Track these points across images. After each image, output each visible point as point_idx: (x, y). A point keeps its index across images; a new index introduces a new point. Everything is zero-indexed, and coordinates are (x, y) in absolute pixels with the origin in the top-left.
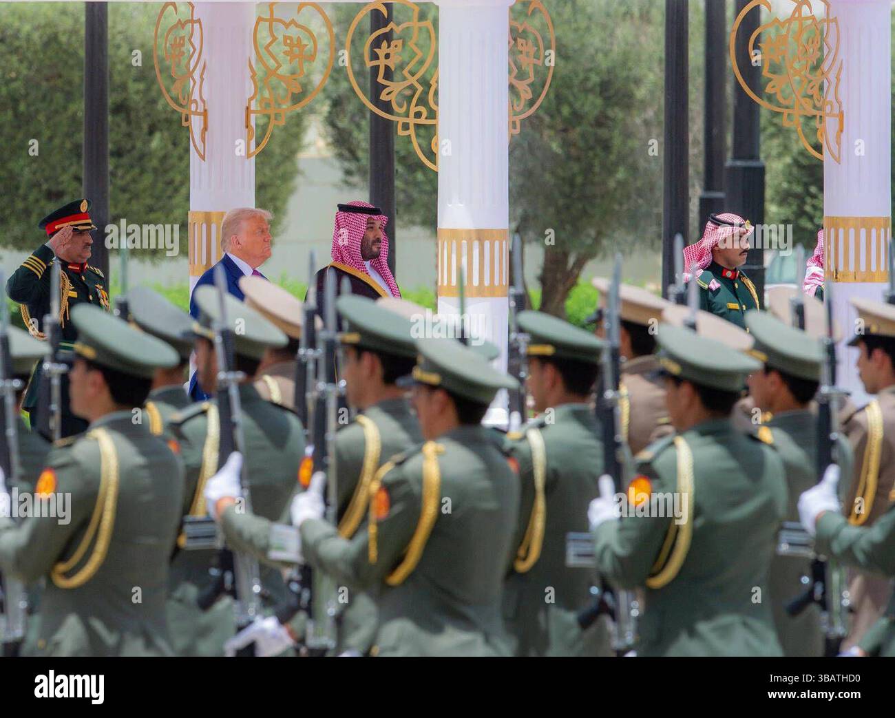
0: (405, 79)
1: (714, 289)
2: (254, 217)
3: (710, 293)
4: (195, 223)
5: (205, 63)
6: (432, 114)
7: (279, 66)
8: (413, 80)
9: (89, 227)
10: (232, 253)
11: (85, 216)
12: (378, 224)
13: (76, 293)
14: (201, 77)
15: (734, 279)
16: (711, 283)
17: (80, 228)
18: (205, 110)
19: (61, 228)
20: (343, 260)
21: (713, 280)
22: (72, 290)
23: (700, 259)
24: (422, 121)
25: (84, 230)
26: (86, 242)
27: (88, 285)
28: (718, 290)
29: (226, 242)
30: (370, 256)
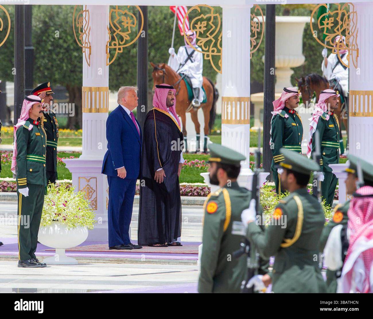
0: (207, 37)
1: (287, 118)
2: (131, 90)
3: (285, 119)
4: (85, 92)
6: (219, 51)
8: (211, 37)
9: (51, 93)
10: (122, 105)
11: (49, 89)
12: (173, 92)
13: (46, 120)
14: (89, 33)
15: (294, 113)
16: (285, 115)
17: (48, 93)
18: (90, 46)
19: (40, 94)
20: (159, 107)
21: (286, 114)
22: (45, 119)
23: (280, 106)
24: (215, 54)
25: (49, 94)
26: (50, 99)
27: (51, 117)
28: (288, 118)
29: (120, 100)
30: (170, 105)
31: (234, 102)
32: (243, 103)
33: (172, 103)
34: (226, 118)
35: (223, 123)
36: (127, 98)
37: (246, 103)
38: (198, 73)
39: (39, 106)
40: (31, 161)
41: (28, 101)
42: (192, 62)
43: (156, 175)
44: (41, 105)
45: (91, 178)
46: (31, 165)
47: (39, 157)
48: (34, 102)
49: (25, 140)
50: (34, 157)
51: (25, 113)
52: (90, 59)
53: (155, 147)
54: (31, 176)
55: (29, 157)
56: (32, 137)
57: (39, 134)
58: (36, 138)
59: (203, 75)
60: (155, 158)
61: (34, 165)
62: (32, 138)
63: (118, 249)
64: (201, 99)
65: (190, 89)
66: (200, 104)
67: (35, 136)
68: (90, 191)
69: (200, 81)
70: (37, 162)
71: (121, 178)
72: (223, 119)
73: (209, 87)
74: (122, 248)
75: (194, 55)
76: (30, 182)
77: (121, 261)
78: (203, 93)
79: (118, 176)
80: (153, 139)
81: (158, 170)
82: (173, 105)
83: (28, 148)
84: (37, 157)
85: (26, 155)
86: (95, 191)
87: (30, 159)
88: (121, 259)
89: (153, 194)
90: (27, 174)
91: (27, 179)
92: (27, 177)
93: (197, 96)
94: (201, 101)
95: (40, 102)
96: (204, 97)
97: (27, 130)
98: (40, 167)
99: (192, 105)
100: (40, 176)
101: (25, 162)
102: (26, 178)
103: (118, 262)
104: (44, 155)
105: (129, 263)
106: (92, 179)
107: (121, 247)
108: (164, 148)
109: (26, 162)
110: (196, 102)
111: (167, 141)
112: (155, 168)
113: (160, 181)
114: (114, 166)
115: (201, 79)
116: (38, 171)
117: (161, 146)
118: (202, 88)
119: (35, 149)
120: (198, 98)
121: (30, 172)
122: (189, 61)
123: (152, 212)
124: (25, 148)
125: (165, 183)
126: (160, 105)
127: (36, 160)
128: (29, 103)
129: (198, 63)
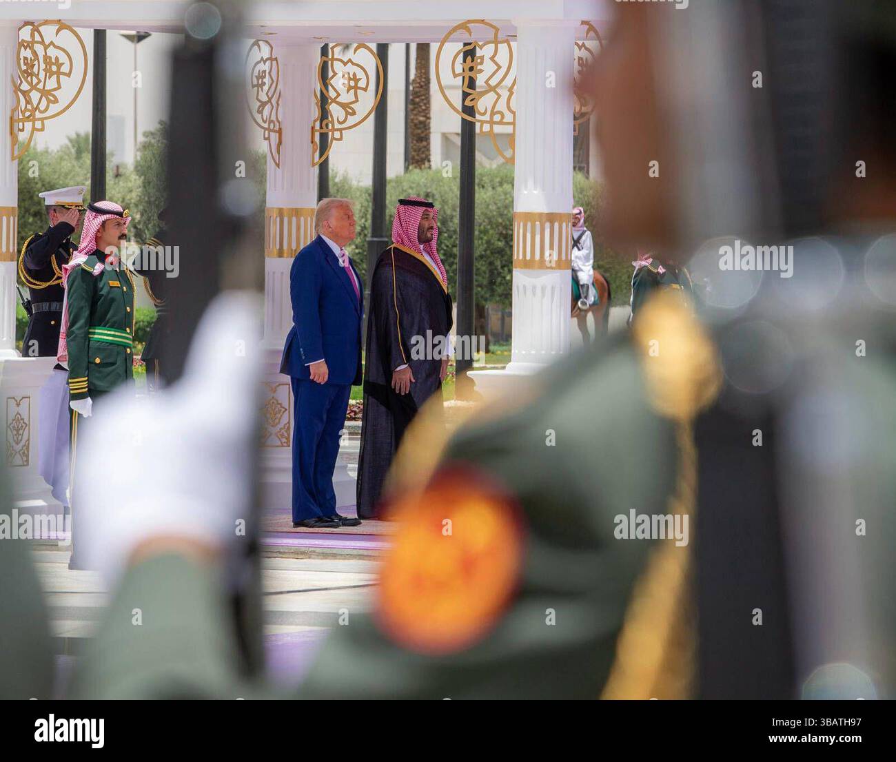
1: (661, 273)
2: (341, 205)
3: (658, 276)
5: (280, 93)
7: (339, 95)
10: (323, 233)
12: (431, 215)
14: (277, 103)
16: (659, 268)
18: (280, 129)
28: (664, 274)
29: (319, 226)
30: (424, 240)
31: (538, 223)
32: (556, 225)
33: (429, 235)
34: (521, 257)
35: (516, 268)
36: (333, 222)
37: (564, 225)
38: (587, 264)
39: (119, 224)
40: (99, 341)
41: (94, 214)
42: (579, 250)
43: (396, 378)
44: (122, 222)
45: (280, 385)
46: (99, 349)
47: (117, 334)
48: (108, 216)
49: (86, 296)
50: (106, 332)
51: (88, 239)
52: (279, 154)
53: (392, 322)
54: (97, 375)
55: (94, 333)
56: (102, 288)
57: (117, 283)
58: (109, 293)
59: (594, 268)
60: (393, 346)
61: (105, 349)
62: (100, 291)
63: (310, 527)
64: (591, 299)
65: (576, 286)
66: (588, 305)
67: (109, 288)
68: (277, 410)
69: (590, 276)
70: (111, 343)
71: (318, 382)
72: (515, 258)
73: (602, 284)
74: (317, 524)
75: (582, 241)
76: (94, 385)
77: (303, 553)
78: (594, 291)
79: (311, 377)
80: (390, 306)
81: (398, 369)
82: (431, 240)
83: (92, 313)
84: (112, 333)
85: (87, 328)
86: (286, 410)
87: (96, 336)
88: (303, 549)
89: (389, 418)
90: (88, 368)
91: (88, 380)
92: (88, 376)
93: (585, 295)
94: (591, 303)
95: (120, 214)
96: (595, 297)
97: (90, 274)
98: (118, 353)
99: (579, 308)
100: (118, 373)
101: (85, 342)
102: (86, 378)
103: (296, 556)
104: (128, 330)
105: (318, 559)
106: (281, 387)
107: (317, 522)
108: (412, 324)
109: (87, 343)
110: (584, 304)
111: (418, 310)
112: (393, 365)
113: (403, 390)
114: (303, 357)
115: (592, 272)
116: (113, 364)
117: (405, 322)
118: (593, 284)
119: (108, 316)
120: (586, 297)
121: (96, 364)
122: (575, 248)
123: (385, 453)
124: (86, 313)
125: (412, 394)
126: (405, 238)
127: (111, 338)
128: (96, 217)
129: (587, 252)
